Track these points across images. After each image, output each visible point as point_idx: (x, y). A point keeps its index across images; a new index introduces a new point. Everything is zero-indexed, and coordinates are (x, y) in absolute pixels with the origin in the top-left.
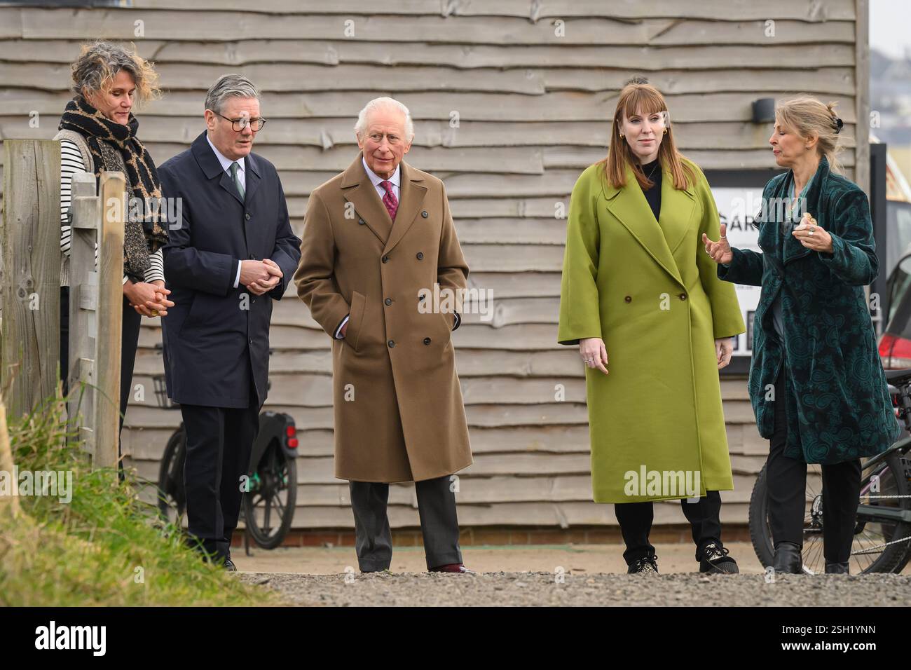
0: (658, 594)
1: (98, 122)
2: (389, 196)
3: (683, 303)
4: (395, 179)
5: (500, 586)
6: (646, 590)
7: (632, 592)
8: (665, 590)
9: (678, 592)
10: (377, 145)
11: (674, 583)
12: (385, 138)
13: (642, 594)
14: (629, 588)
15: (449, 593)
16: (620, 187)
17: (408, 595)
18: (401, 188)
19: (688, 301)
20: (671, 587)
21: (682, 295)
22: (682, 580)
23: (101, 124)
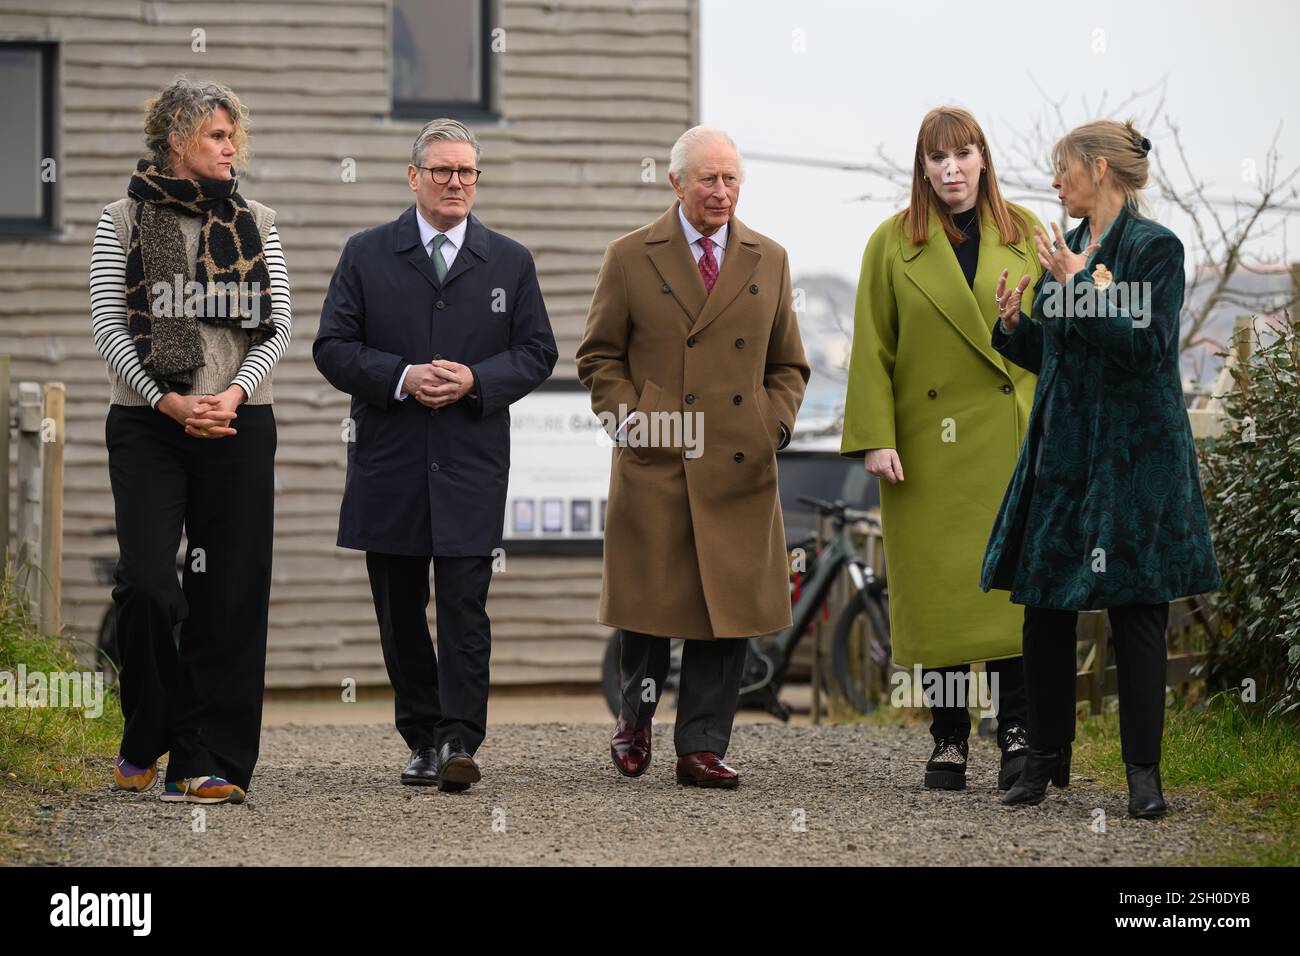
0: (523, 742)
1: (147, 180)
2: (708, 259)
3: (1007, 398)
4: (720, 237)
5: (387, 735)
6: (512, 738)
7: (501, 740)
8: (529, 739)
9: (540, 740)
10: (709, 191)
11: (536, 732)
12: (720, 180)
13: (509, 741)
14: (498, 737)
15: (344, 742)
16: (921, 243)
17: (310, 744)
18: (726, 250)
19: (1014, 395)
20: (534, 735)
21: (1005, 387)
22: (543, 730)
23: (150, 183)
